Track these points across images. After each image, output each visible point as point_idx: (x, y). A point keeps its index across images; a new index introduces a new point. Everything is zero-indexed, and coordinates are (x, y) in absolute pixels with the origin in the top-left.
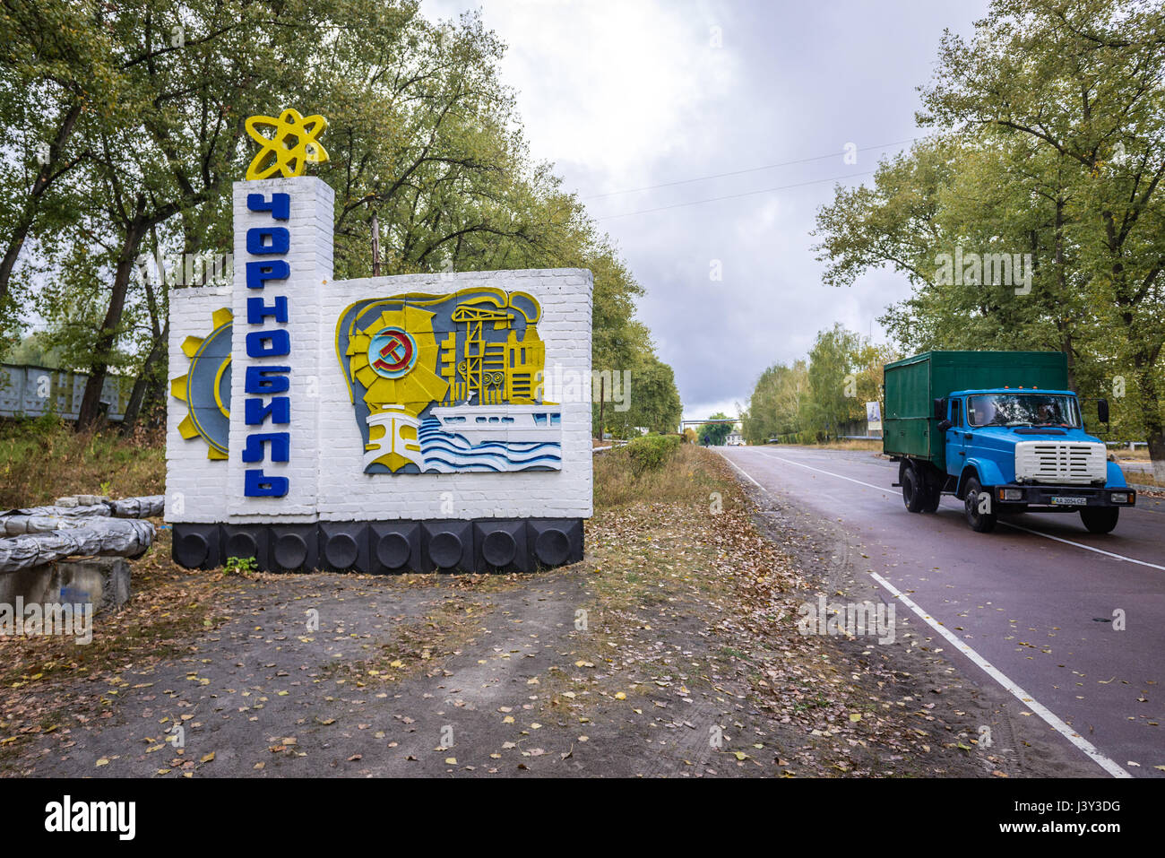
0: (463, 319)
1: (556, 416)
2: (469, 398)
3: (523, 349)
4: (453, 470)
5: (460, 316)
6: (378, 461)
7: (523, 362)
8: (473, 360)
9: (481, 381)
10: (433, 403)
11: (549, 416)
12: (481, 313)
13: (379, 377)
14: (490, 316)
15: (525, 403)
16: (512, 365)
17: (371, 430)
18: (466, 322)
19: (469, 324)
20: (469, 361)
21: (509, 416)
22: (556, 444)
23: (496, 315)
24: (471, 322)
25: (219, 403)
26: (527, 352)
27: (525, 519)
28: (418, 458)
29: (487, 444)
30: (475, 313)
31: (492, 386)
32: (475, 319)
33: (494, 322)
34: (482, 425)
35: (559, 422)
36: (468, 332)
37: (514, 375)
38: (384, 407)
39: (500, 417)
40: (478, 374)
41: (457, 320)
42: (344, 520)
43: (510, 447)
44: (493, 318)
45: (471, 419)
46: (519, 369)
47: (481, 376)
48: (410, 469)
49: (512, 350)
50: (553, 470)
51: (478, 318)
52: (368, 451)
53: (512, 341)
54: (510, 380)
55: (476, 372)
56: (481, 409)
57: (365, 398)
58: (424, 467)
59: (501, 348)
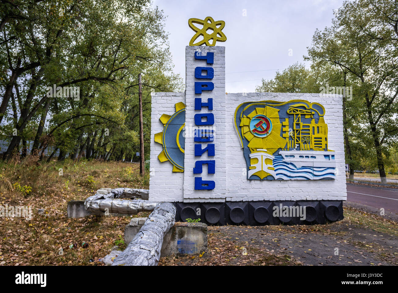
0: (292, 113)
1: (333, 156)
2: (296, 147)
3: (318, 127)
4: (288, 179)
5: (291, 112)
6: (255, 174)
7: (318, 132)
8: (297, 131)
9: (301, 140)
10: (280, 149)
11: (330, 156)
12: (300, 111)
13: (255, 136)
14: (304, 112)
15: (320, 150)
16: (314, 134)
17: (251, 160)
18: (293, 114)
19: (295, 115)
20: (295, 131)
21: (314, 156)
22: (334, 168)
23: (306, 112)
24: (296, 114)
25: (179, 146)
26: (320, 128)
27: (320, 201)
28: (273, 173)
29: (304, 167)
30: (297, 110)
31: (305, 143)
32: (297, 113)
33: (305, 115)
34: (301, 159)
35: (334, 159)
36: (295, 118)
37: (315, 138)
38: (258, 150)
39: (310, 156)
40: (299, 137)
41: (290, 113)
42: (238, 201)
43: (315, 169)
44: (305, 113)
45: (297, 156)
46: (317, 135)
47: (301, 138)
48: (270, 178)
49: (313, 127)
50: (332, 179)
51: (299, 113)
52: (250, 169)
53: (313, 124)
54: (313, 140)
55: (298, 136)
56: (301, 152)
57: (248, 146)
58: (276, 177)
59: (309, 126)
